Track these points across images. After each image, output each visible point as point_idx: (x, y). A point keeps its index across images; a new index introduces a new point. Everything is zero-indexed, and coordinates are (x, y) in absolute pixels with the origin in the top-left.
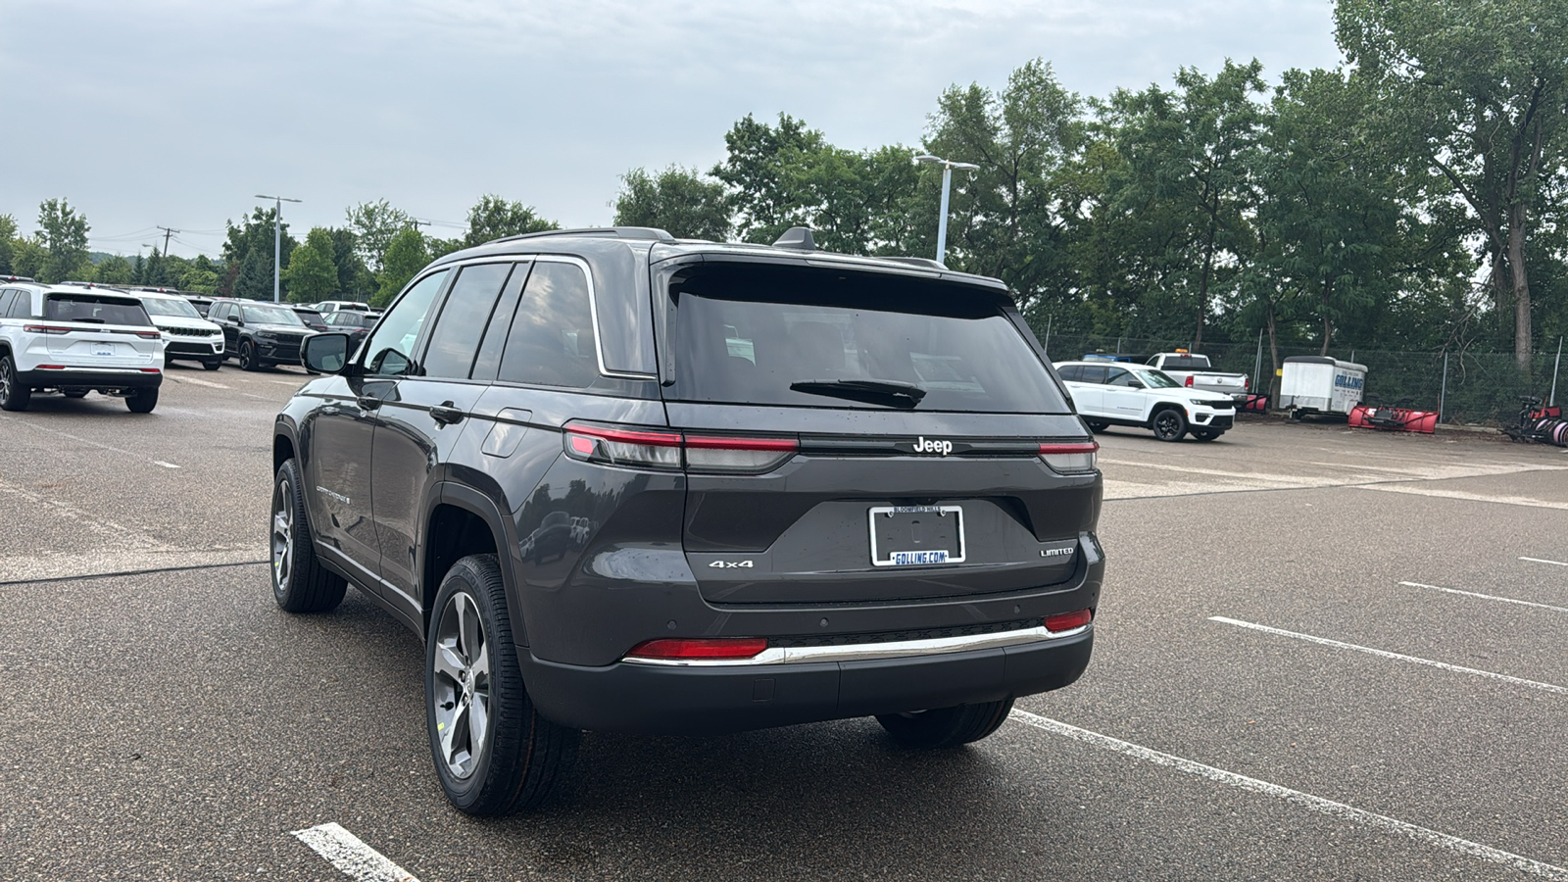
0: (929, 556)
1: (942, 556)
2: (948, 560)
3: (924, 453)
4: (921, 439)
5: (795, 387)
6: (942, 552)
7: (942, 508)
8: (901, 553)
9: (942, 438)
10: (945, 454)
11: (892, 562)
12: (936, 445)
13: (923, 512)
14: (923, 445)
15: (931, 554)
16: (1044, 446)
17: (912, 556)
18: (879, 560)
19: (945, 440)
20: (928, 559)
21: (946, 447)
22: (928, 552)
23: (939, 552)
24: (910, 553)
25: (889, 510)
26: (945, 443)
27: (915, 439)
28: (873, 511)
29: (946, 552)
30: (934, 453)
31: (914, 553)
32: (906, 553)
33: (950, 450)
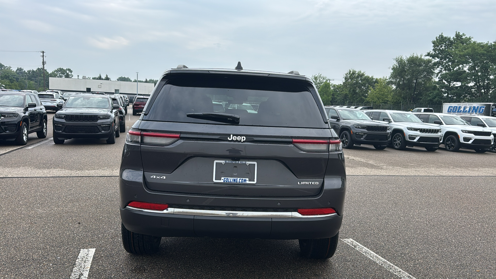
0: (239, 180)
1: (245, 180)
2: (248, 182)
3: (232, 141)
4: (232, 135)
5: (188, 116)
6: (245, 179)
7: (247, 162)
8: (226, 178)
9: (241, 135)
10: (242, 141)
11: (222, 181)
12: (239, 138)
13: (238, 163)
14: (232, 138)
15: (240, 179)
16: (294, 140)
17: (231, 180)
18: (215, 180)
19: (243, 136)
20: (238, 181)
21: (243, 139)
22: (239, 179)
23: (244, 179)
24: (230, 178)
25: (223, 162)
26: (242, 137)
27: (229, 135)
28: (215, 162)
29: (247, 179)
30: (237, 141)
31: (232, 178)
32: (228, 178)
33: (244, 140)
